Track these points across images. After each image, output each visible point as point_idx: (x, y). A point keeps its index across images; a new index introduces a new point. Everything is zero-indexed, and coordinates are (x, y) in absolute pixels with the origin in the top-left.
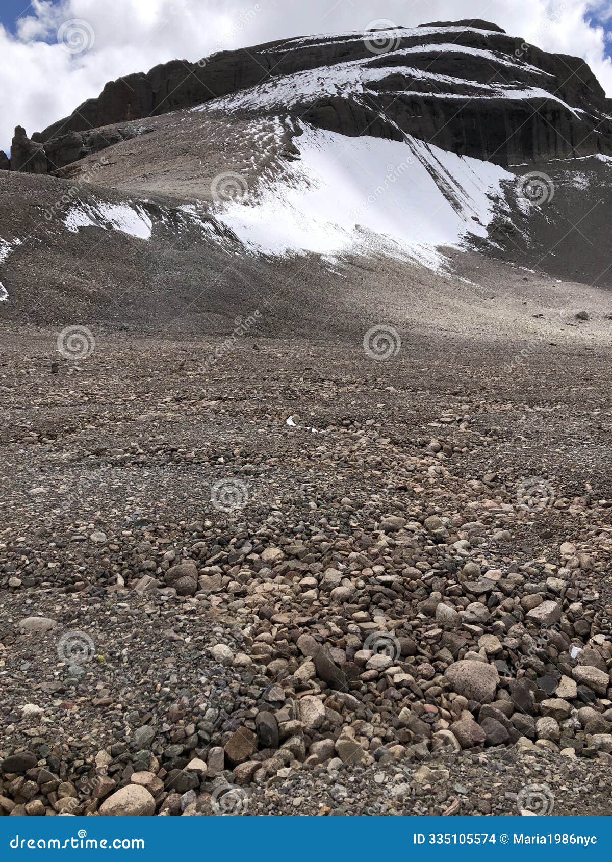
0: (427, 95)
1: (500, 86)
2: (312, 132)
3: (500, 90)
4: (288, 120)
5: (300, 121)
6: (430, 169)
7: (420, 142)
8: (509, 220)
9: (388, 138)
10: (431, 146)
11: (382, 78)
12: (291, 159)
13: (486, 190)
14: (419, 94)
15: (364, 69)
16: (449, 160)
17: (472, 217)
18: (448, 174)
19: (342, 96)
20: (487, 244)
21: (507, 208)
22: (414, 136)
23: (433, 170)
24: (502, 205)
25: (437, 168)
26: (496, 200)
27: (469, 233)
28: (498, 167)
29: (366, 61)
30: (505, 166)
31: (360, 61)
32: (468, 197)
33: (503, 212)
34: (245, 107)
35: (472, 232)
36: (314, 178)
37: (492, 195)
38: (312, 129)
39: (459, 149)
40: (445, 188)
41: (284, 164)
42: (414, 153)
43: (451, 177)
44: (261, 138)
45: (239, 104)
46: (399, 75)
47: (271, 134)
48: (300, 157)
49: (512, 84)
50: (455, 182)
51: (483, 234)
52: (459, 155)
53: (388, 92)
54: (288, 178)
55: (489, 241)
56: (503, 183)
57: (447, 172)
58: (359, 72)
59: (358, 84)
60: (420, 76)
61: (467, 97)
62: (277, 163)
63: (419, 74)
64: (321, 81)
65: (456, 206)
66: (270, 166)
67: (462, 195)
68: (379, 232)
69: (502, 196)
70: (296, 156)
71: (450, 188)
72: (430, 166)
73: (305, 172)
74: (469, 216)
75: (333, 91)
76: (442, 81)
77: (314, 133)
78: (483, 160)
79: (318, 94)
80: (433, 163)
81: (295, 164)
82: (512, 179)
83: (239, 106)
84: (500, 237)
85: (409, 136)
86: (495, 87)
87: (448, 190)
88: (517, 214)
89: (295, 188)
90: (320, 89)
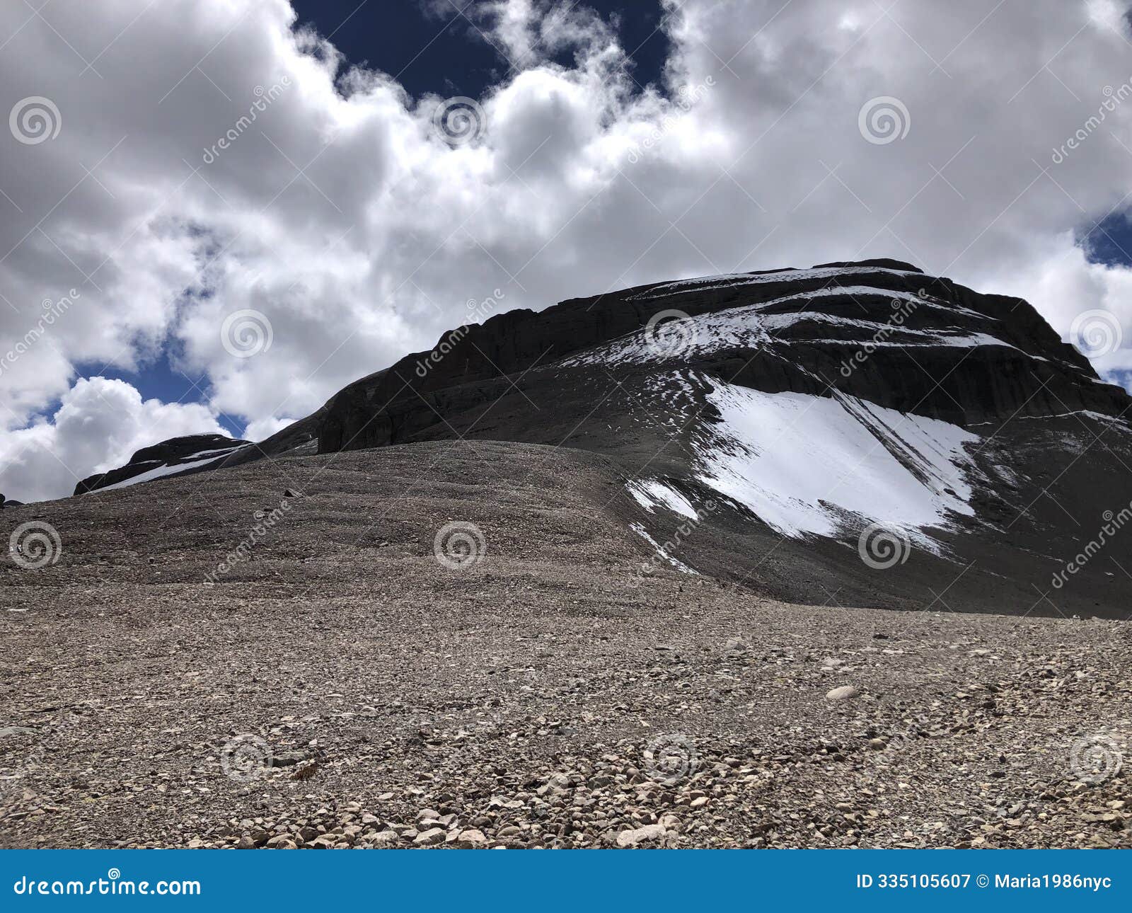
0: (850, 342)
1: (935, 331)
2: (723, 388)
3: (938, 336)
4: (691, 375)
5: (705, 376)
6: (873, 430)
7: (852, 397)
8: (993, 492)
9: (813, 394)
10: (866, 403)
11: (789, 325)
12: (715, 421)
13: (950, 455)
14: (840, 342)
15: (762, 316)
16: (892, 419)
17: (945, 490)
18: (897, 436)
19: (750, 346)
20: (979, 525)
21: (983, 477)
22: (843, 390)
23: (878, 432)
24: (976, 473)
25: (881, 429)
26: (967, 467)
27: (949, 510)
28: (954, 427)
29: (760, 306)
30: (963, 425)
31: (752, 307)
32: (930, 464)
33: (982, 483)
34: (629, 361)
35: (952, 508)
36: (748, 443)
37: (958, 461)
38: (723, 385)
39: (902, 405)
40: (899, 454)
41: (708, 426)
42: (849, 411)
43: (902, 440)
44: (670, 397)
45: (619, 357)
46: (810, 321)
47: (680, 392)
48: (723, 417)
49: (950, 329)
50: (907, 445)
51: (969, 511)
52: (903, 412)
53: (801, 341)
54: (721, 443)
55: (980, 521)
56: (967, 446)
57: (894, 433)
58: (757, 319)
59: (762, 333)
60: (835, 321)
61: (899, 345)
62: (702, 426)
63: (832, 319)
64: (714, 330)
65: (920, 476)
66: (696, 430)
67: (921, 462)
68: (850, 510)
69: (972, 462)
70: (717, 417)
71: (904, 452)
72: (872, 426)
73: (735, 435)
74: (941, 487)
75: (734, 341)
76: (864, 327)
77: (726, 390)
78: (933, 418)
79: (717, 344)
80: (874, 423)
81: (719, 426)
82: (977, 442)
83: (621, 360)
84: (993, 515)
85: (836, 391)
86: (931, 333)
87: (904, 456)
88: (1001, 485)
89: (734, 455)
90: (716, 339)
